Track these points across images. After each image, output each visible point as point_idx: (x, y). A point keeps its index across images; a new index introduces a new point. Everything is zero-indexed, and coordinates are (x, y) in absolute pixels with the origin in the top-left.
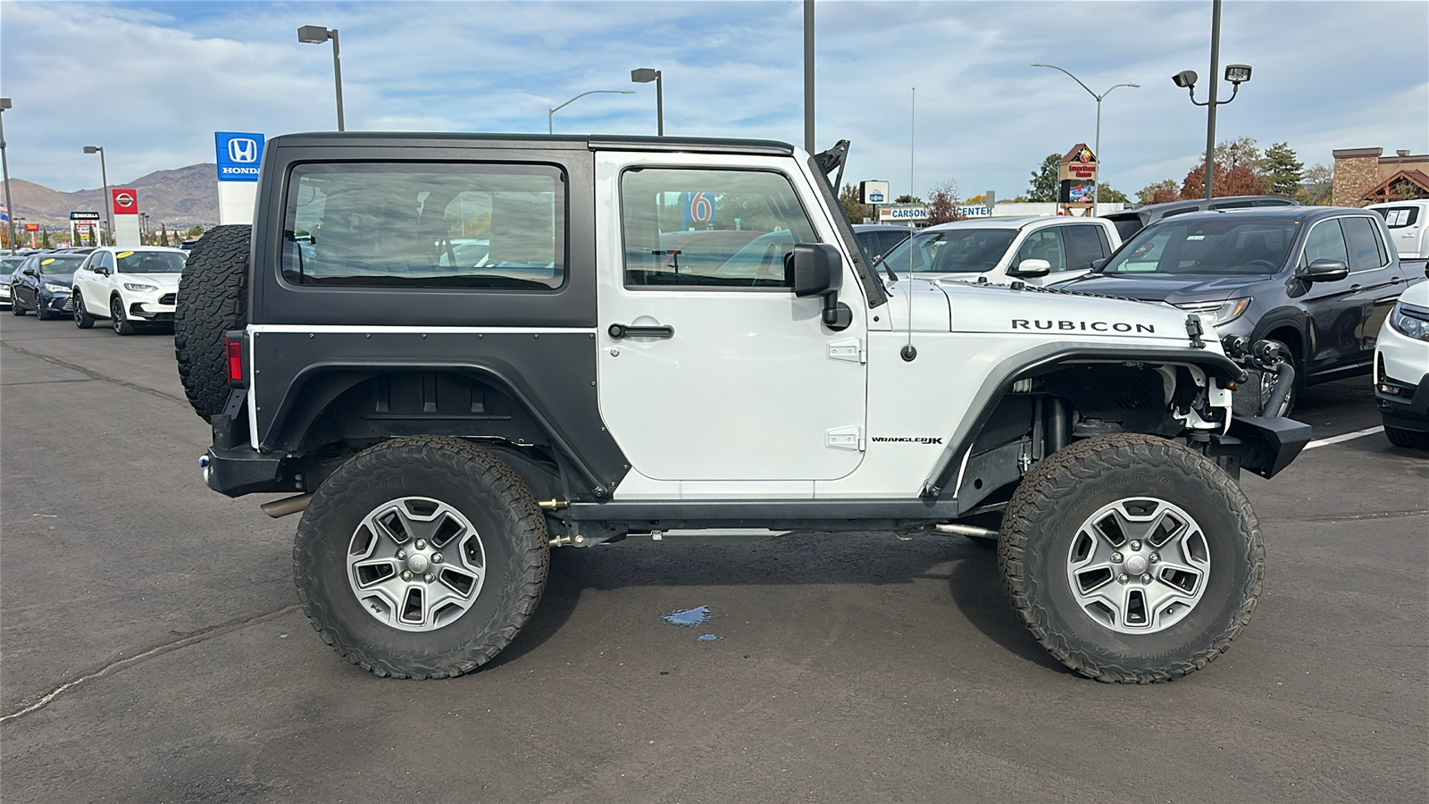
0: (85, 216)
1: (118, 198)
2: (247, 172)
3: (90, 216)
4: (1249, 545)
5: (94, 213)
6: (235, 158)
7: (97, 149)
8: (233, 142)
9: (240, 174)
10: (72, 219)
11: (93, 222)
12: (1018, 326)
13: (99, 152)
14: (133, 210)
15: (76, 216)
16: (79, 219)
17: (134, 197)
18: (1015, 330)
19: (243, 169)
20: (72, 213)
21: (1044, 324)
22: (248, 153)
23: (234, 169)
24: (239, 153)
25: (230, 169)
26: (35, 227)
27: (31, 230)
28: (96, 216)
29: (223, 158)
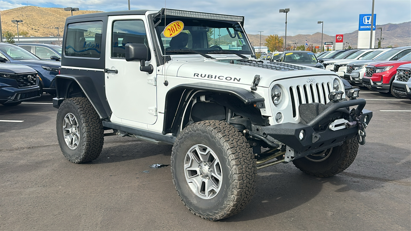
0: (329, 43)
1: (338, 37)
2: (368, 27)
3: (330, 43)
4: (230, 172)
5: (332, 42)
6: (365, 23)
7: (321, 22)
8: (365, 17)
9: (366, 28)
10: (325, 44)
11: (331, 45)
12: (196, 76)
13: (322, 23)
14: (341, 41)
15: (326, 43)
16: (327, 44)
17: (343, 37)
18: (194, 77)
19: (367, 26)
20: (325, 42)
21: (203, 76)
22: (370, 21)
23: (364, 27)
24: (366, 21)
25: (363, 27)
26: (318, 47)
27: (317, 48)
28: (332, 43)
29: (361, 23)
